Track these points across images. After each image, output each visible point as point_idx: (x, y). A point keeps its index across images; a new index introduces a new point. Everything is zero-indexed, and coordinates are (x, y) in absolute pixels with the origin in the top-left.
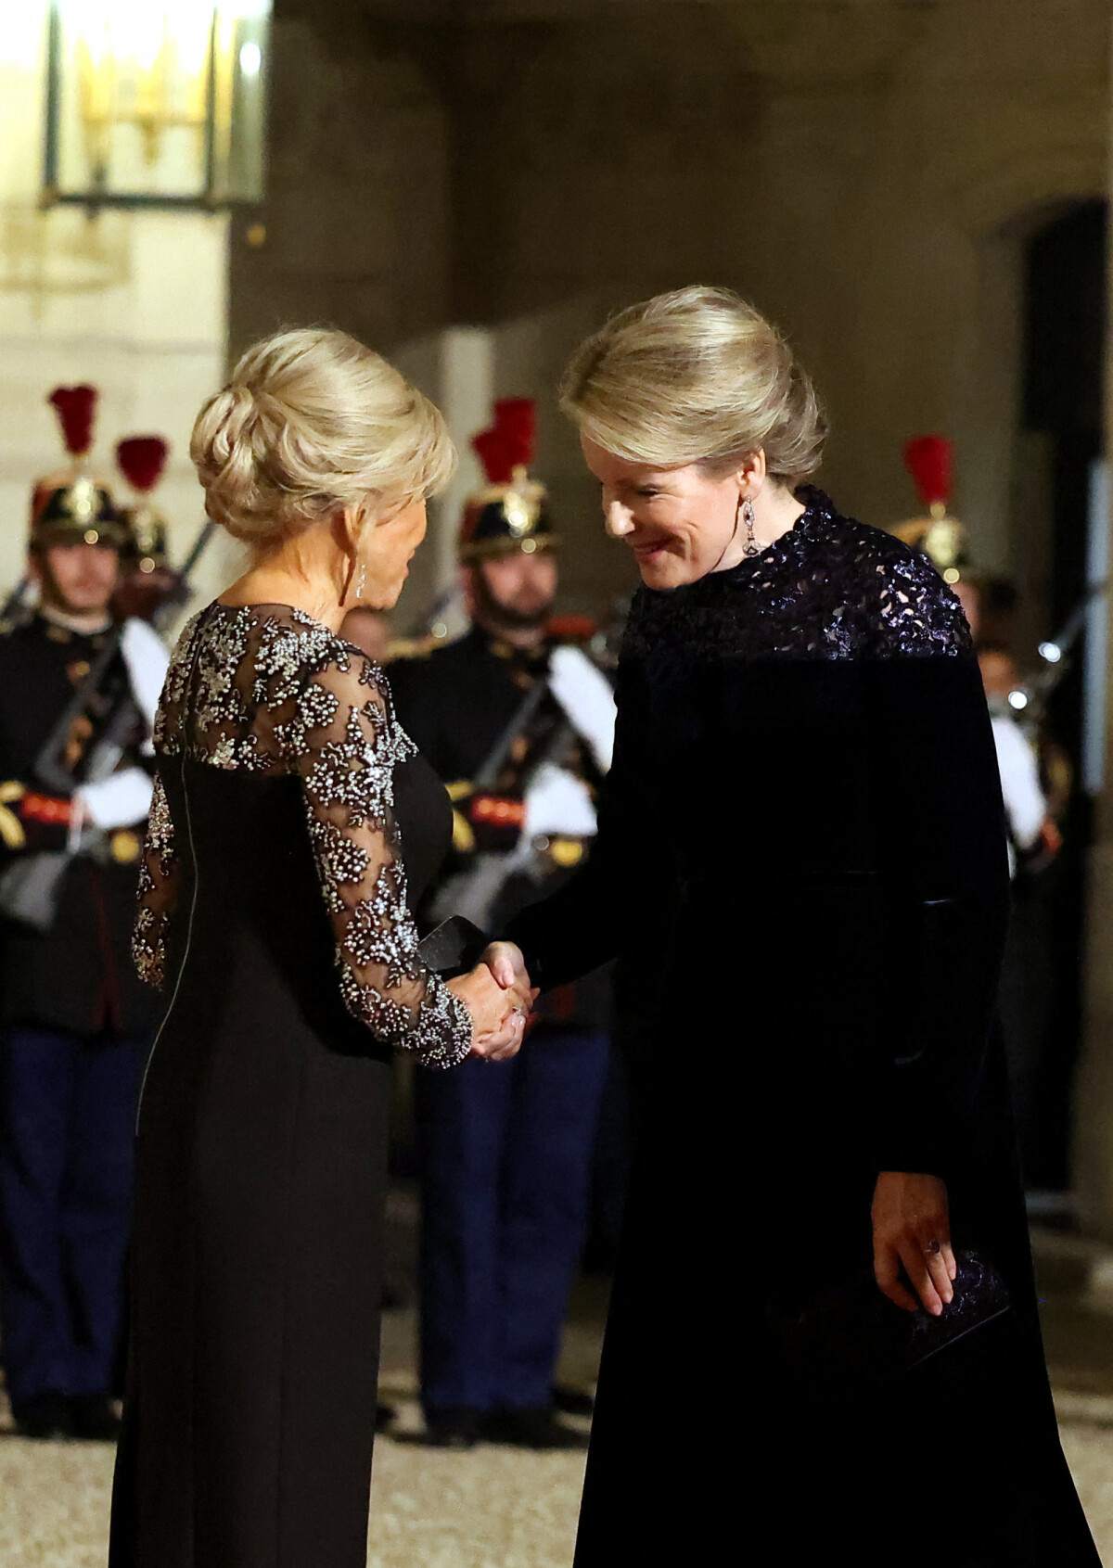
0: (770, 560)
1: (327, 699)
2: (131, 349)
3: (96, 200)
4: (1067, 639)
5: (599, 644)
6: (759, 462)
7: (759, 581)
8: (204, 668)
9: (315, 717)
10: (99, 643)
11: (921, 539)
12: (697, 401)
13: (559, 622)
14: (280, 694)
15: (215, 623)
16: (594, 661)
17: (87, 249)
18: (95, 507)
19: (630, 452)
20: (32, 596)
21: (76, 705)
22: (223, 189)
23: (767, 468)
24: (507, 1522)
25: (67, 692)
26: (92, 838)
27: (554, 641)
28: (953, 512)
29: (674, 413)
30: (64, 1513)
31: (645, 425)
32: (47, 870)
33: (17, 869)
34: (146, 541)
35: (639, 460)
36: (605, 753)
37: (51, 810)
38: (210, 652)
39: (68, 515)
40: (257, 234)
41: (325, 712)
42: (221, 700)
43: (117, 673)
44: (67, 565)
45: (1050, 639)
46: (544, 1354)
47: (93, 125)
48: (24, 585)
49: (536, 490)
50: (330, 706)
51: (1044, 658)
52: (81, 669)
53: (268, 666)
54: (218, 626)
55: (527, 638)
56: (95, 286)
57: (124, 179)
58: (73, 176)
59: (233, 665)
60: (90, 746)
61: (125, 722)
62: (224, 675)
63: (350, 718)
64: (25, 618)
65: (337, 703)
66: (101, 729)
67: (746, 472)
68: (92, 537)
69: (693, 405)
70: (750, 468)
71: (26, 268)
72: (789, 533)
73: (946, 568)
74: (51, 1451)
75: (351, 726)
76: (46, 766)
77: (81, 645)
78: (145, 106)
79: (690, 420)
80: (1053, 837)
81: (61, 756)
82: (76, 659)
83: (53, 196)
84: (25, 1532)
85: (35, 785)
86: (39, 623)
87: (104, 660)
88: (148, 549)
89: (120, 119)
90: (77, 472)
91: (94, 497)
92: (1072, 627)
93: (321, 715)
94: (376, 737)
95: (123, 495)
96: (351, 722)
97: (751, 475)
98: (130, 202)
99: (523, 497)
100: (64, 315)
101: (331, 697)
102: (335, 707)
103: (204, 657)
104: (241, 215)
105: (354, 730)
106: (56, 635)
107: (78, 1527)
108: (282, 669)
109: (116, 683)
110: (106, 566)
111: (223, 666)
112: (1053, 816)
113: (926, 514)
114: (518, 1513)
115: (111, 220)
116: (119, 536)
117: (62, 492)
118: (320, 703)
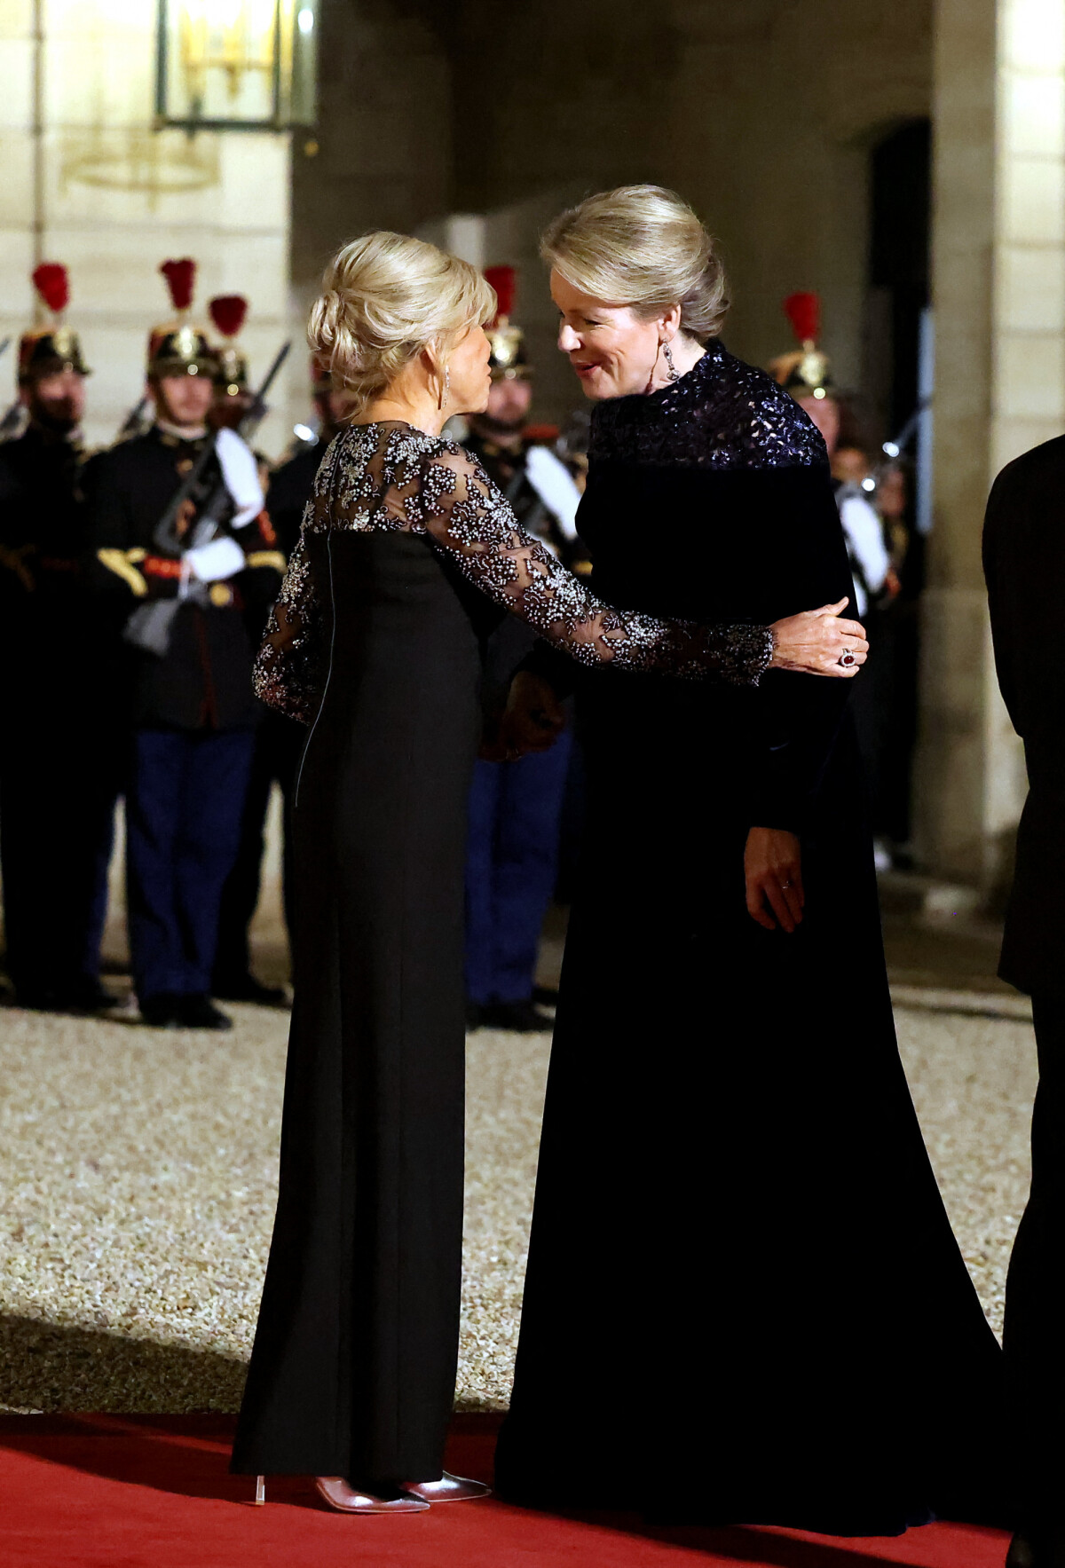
0: (676, 392)
1: (447, 474)
2: (219, 232)
3: (194, 124)
4: (902, 440)
5: (562, 444)
6: (676, 315)
7: (668, 407)
8: (344, 465)
9: (441, 487)
10: (198, 447)
11: (796, 368)
12: (638, 257)
13: (534, 428)
14: (407, 476)
15: (351, 436)
16: (559, 457)
17: (189, 159)
18: (195, 349)
19: (585, 286)
20: (149, 413)
21: (184, 490)
22: (286, 116)
23: (681, 323)
24: (501, 1086)
25: (177, 482)
26: (196, 588)
27: (529, 443)
28: (819, 348)
29: (621, 264)
30: (177, 1081)
31: (597, 268)
32: (163, 612)
33: (142, 611)
34: (232, 372)
35: (590, 293)
36: (569, 527)
37: (166, 568)
38: (349, 455)
39: (175, 353)
40: (311, 148)
41: (448, 483)
42: (357, 483)
43: (212, 469)
44: (175, 390)
45: (891, 440)
46: (527, 961)
47: (191, 69)
48: (143, 404)
49: (515, 333)
50: (449, 478)
51: (887, 454)
52: (186, 466)
53: (395, 458)
54: (354, 437)
55: (510, 441)
56: (193, 187)
57: (215, 107)
58: (178, 106)
59: (366, 459)
60: (193, 521)
61: (219, 504)
62: (359, 467)
63: (467, 483)
64: (145, 429)
65: (454, 475)
66: (202, 509)
67: (665, 321)
68: (193, 370)
69: (635, 260)
70: (669, 318)
71: (144, 174)
72: (690, 372)
73: (815, 388)
74: (167, 1036)
75: (470, 488)
76: (162, 537)
77: (186, 448)
78: (230, 56)
79: (633, 270)
80: (894, 583)
81: (173, 529)
82: (182, 459)
83: (163, 121)
84: (149, 1095)
85: (154, 550)
86: (155, 432)
87: (203, 458)
88: (233, 378)
89: (212, 64)
90: (182, 322)
91: (195, 340)
92: (907, 432)
93: (445, 486)
94: (489, 490)
95: (215, 339)
96: (468, 485)
97: (668, 323)
98: (218, 126)
99: (506, 338)
100: (172, 207)
101: (449, 472)
102: (454, 478)
103: (344, 459)
104: (299, 135)
105: (472, 490)
106: (168, 441)
107: (187, 1091)
108: (406, 459)
109: (212, 476)
110: (204, 390)
111: (359, 461)
112: (893, 568)
113: (799, 348)
114: (508, 1078)
115: (205, 139)
116: (213, 368)
117: (171, 337)
118: (443, 477)
